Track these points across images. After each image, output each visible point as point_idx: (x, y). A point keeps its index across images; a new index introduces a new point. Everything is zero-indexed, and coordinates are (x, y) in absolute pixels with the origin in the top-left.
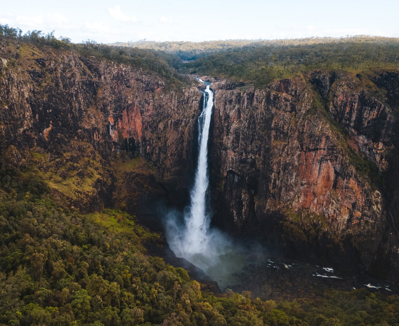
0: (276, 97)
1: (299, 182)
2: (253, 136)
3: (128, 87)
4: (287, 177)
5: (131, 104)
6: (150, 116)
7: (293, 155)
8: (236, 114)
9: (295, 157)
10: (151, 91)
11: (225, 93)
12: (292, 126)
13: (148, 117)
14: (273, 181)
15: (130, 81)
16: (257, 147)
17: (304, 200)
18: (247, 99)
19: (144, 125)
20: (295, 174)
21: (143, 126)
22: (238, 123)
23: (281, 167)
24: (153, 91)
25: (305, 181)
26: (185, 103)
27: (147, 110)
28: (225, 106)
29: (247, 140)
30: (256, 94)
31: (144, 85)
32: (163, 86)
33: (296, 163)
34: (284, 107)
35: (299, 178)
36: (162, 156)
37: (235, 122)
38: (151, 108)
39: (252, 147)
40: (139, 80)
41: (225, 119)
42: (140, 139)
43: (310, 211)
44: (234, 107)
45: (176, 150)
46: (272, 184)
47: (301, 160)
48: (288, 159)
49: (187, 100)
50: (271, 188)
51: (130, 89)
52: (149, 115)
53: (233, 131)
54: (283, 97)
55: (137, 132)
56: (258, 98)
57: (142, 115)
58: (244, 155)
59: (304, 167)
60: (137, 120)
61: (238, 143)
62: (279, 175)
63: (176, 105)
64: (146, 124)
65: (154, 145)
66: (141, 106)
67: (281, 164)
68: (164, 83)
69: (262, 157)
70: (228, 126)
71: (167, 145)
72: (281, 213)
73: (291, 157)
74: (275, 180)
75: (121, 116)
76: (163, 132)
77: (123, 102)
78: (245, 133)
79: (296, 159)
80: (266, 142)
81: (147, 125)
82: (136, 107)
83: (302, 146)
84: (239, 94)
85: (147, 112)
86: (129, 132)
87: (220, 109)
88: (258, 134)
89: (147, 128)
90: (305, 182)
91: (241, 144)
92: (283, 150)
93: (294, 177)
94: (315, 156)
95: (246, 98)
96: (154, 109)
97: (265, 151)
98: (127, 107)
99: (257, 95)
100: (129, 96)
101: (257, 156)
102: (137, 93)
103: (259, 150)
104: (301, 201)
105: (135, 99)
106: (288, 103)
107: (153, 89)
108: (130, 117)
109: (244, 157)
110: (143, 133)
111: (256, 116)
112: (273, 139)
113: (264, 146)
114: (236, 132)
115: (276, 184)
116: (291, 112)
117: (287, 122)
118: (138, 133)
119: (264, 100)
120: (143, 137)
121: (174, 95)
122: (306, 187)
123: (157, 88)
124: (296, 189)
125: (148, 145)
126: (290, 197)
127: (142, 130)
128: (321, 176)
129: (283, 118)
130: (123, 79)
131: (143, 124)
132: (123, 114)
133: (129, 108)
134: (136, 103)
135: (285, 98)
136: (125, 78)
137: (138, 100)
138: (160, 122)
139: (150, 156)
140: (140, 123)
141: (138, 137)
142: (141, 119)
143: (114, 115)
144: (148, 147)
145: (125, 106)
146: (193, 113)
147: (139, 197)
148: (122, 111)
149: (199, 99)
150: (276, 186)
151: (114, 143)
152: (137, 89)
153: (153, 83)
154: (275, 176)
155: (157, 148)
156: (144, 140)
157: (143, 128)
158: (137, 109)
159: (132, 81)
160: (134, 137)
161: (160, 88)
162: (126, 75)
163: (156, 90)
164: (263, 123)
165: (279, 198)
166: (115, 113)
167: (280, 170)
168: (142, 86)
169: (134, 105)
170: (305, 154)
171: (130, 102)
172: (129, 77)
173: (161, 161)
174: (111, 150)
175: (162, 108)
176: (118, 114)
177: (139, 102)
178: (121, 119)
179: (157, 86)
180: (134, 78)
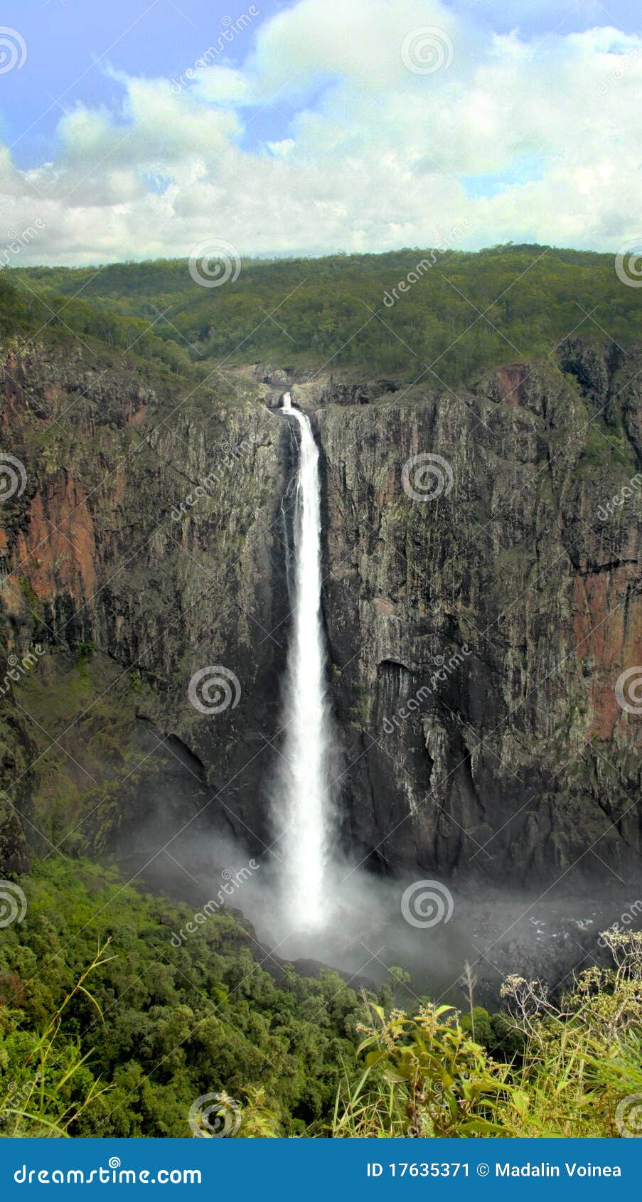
0: (496, 420)
1: (579, 667)
2: (446, 543)
3: (40, 415)
4: (547, 656)
5: (55, 475)
6: (119, 511)
7: (553, 591)
8: (391, 478)
9: (560, 594)
10: (115, 426)
11: (353, 416)
12: (544, 504)
13: (113, 515)
14: (511, 674)
15: (47, 394)
16: (457, 576)
17: (597, 719)
18: (420, 429)
19: (101, 546)
20: (564, 645)
21: (97, 547)
22: (398, 507)
23: (528, 628)
24: (120, 425)
25: (592, 660)
27: (109, 489)
28: (357, 456)
29: (430, 558)
30: (441, 412)
31: (94, 407)
32: (153, 404)
33: (565, 613)
34: (517, 448)
35: (575, 655)
36: (171, 645)
37: (390, 504)
38: (119, 482)
39: (443, 580)
40: (75, 389)
41: (361, 500)
42: (89, 594)
43: (613, 747)
44: (384, 456)
45: (215, 619)
46: (510, 685)
47: (577, 601)
48: (542, 603)
50: (508, 698)
51: (49, 421)
52: (115, 507)
53: (389, 534)
54: (514, 419)
55: (80, 574)
56: (449, 423)
57: (92, 510)
58: (421, 606)
59: (586, 620)
60: (76, 530)
61: (403, 569)
62: (525, 653)
63: (203, 465)
64: (108, 539)
65: (139, 612)
66: (88, 479)
67: (527, 619)
68: (154, 393)
69: (471, 606)
70: (371, 519)
71: (185, 606)
72: (544, 767)
73: (549, 596)
74: (517, 671)
75: (27, 519)
76: (165, 564)
77: (29, 472)
78: (421, 537)
79: (563, 600)
80: (481, 558)
81: (111, 544)
82: (71, 483)
83: (575, 558)
84: (396, 415)
85: (109, 499)
86: (55, 576)
87: (344, 467)
88: (458, 535)
89: (112, 554)
90: (594, 664)
91: (413, 574)
92: (527, 577)
93: (563, 652)
94: (611, 583)
95: (415, 428)
96: (129, 484)
97: (480, 587)
98: (45, 486)
99: (446, 416)
100: (47, 447)
101: (459, 604)
102: (71, 436)
103: (465, 587)
104: (588, 724)
105: (68, 456)
106: (529, 436)
107: (120, 416)
108: (52, 521)
109: (422, 615)
110: (100, 573)
112: (497, 547)
113: (478, 573)
114: (395, 537)
115: (520, 683)
116: (537, 461)
117: (530, 494)
118: (83, 574)
119: (464, 431)
120: (99, 588)
121: (193, 431)
122: (599, 679)
123: (133, 414)
124: (571, 690)
125: (120, 612)
126: (560, 714)
127: (95, 563)
128: (630, 642)
129: (520, 482)
130: (23, 388)
131: (98, 540)
132: (32, 514)
133: (51, 491)
134: (72, 469)
135: (519, 422)
136: (29, 386)
137: (78, 459)
138: (152, 527)
139: (127, 651)
140: (88, 538)
141: (83, 590)
142: (90, 524)
143: (7, 520)
144: (120, 621)
145: (36, 485)
146: (261, 486)
147: (115, 799)
148: (28, 504)
149: (274, 438)
150: (520, 688)
151: (13, 621)
152: (72, 422)
153: (118, 396)
154: (514, 659)
155: (150, 622)
156: (106, 597)
157: (100, 556)
158: (75, 490)
159: (54, 394)
160: (70, 590)
161: (144, 409)
162: (30, 372)
163: (130, 419)
164: (468, 500)
165: (533, 723)
166: (8, 514)
167: (525, 638)
168: (86, 409)
169: (66, 478)
170: (585, 581)
171: (52, 469)
172: (43, 379)
173: (167, 661)
174: (6, 648)
175: (158, 480)
176: (17, 516)
177: (81, 464)
178: (25, 531)
179: (135, 406)
180: (59, 385)
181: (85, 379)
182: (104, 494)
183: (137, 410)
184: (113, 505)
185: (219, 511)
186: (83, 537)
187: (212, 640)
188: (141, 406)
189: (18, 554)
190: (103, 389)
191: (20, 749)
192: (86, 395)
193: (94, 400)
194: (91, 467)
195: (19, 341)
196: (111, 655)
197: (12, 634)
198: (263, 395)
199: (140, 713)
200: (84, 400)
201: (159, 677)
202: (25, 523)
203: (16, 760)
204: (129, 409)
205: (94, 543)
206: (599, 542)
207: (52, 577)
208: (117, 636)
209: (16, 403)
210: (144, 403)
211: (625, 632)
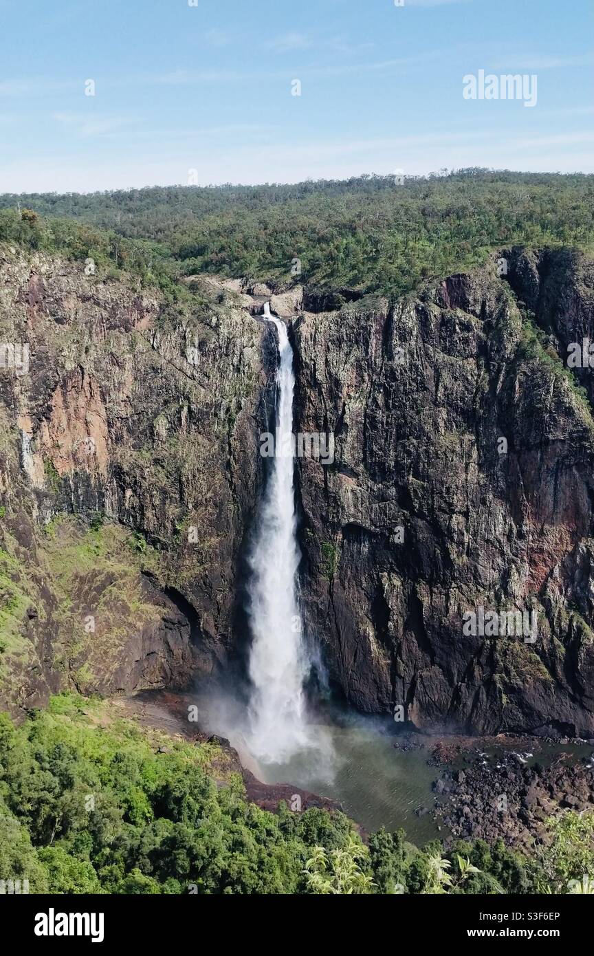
0: (442, 323)
1: (515, 531)
2: (398, 427)
3: (59, 321)
4: (487, 521)
5: (72, 372)
6: (127, 401)
7: (492, 465)
8: (353, 373)
9: (497, 468)
10: (123, 330)
11: (322, 321)
12: (483, 393)
13: (123, 404)
14: (455, 536)
15: (65, 304)
16: (410, 453)
17: (532, 575)
18: (378, 332)
19: (113, 430)
20: (501, 511)
21: (109, 431)
22: (359, 397)
23: (471, 497)
24: (127, 329)
25: (526, 525)
26: (221, 356)
27: (119, 383)
28: (326, 355)
29: (386, 439)
30: (396, 317)
31: (106, 315)
32: (155, 312)
33: (502, 484)
34: (460, 346)
35: (511, 520)
36: (172, 511)
37: (352, 394)
38: (128, 377)
39: (397, 457)
40: (89, 299)
41: (329, 391)
42: (103, 470)
44: (348, 355)
45: (209, 490)
46: (455, 546)
47: (513, 475)
49: (227, 348)
50: (454, 556)
51: (66, 326)
52: (125, 398)
53: (352, 420)
54: (458, 321)
55: (95, 454)
56: (402, 326)
57: (104, 400)
59: (520, 490)
60: (92, 418)
61: (364, 449)
62: (468, 519)
63: (198, 363)
64: (119, 425)
65: (145, 485)
66: (101, 375)
67: (470, 490)
68: (155, 303)
70: (337, 407)
71: (184, 479)
73: (489, 470)
74: (461, 533)
75: (50, 409)
76: (167, 445)
77: (51, 369)
78: (379, 422)
79: (499, 473)
80: (429, 438)
81: (121, 429)
82: (87, 379)
83: (510, 438)
84: (357, 320)
85: (119, 391)
86: (73, 456)
87: (315, 365)
89: (122, 437)
90: (528, 528)
92: (468, 454)
93: (501, 518)
94: (542, 459)
95: (374, 331)
96: (135, 379)
98: (64, 380)
99: (399, 321)
100: (65, 348)
101: (411, 478)
102: (86, 338)
103: (415, 462)
104: (524, 579)
105: (84, 355)
106: (470, 335)
107: (127, 321)
108: (71, 410)
109: (380, 486)
110: (112, 452)
111: (401, 374)
112: (442, 429)
113: (426, 451)
115: (463, 544)
116: (477, 357)
117: (470, 384)
118: (98, 454)
119: (415, 333)
120: (111, 465)
121: (188, 335)
123: (139, 320)
125: (129, 485)
126: (499, 571)
127: (108, 444)
128: (560, 509)
129: (462, 375)
130: (44, 298)
131: (110, 425)
132: (53, 404)
133: (70, 384)
134: (87, 367)
135: (461, 323)
136: (49, 296)
137: (92, 358)
138: (156, 414)
139: (135, 517)
140: (102, 424)
141: (97, 467)
142: (103, 412)
143: (32, 409)
144: (129, 493)
145: (57, 380)
146: (247, 381)
147: (122, 643)
148: (51, 396)
149: (257, 341)
150: (463, 548)
151: (37, 493)
152: (86, 326)
153: (126, 305)
154: (458, 523)
155: (155, 492)
156: (117, 472)
157: (111, 438)
158: (90, 383)
159: (71, 304)
160: (86, 467)
161: (148, 317)
162: (50, 285)
163: (136, 324)
164: (417, 391)
165: (475, 578)
166: (33, 404)
167: (467, 506)
168: (99, 315)
169: (83, 373)
170: (519, 457)
171: (70, 366)
172: (61, 291)
173: (169, 525)
174: (31, 516)
175: (160, 375)
176: (41, 406)
177: (95, 363)
178: (47, 418)
179: (140, 314)
180: (74, 295)
181: (97, 291)
182: (115, 386)
183: (142, 317)
184: (122, 396)
185: (212, 401)
186: (97, 423)
187: (206, 507)
188: (145, 313)
189: (41, 437)
190: (112, 299)
191: (42, 602)
192: (98, 304)
193: (105, 309)
194: (103, 365)
195: (40, 258)
196: (121, 522)
197: (36, 504)
198: (246, 304)
199: (145, 569)
200: (97, 308)
201: (161, 538)
202: (47, 411)
203: (39, 612)
204: (135, 315)
205: (106, 428)
206: (531, 424)
207: (71, 457)
208: (126, 505)
209: (39, 310)
210: (148, 311)
211: (556, 502)
